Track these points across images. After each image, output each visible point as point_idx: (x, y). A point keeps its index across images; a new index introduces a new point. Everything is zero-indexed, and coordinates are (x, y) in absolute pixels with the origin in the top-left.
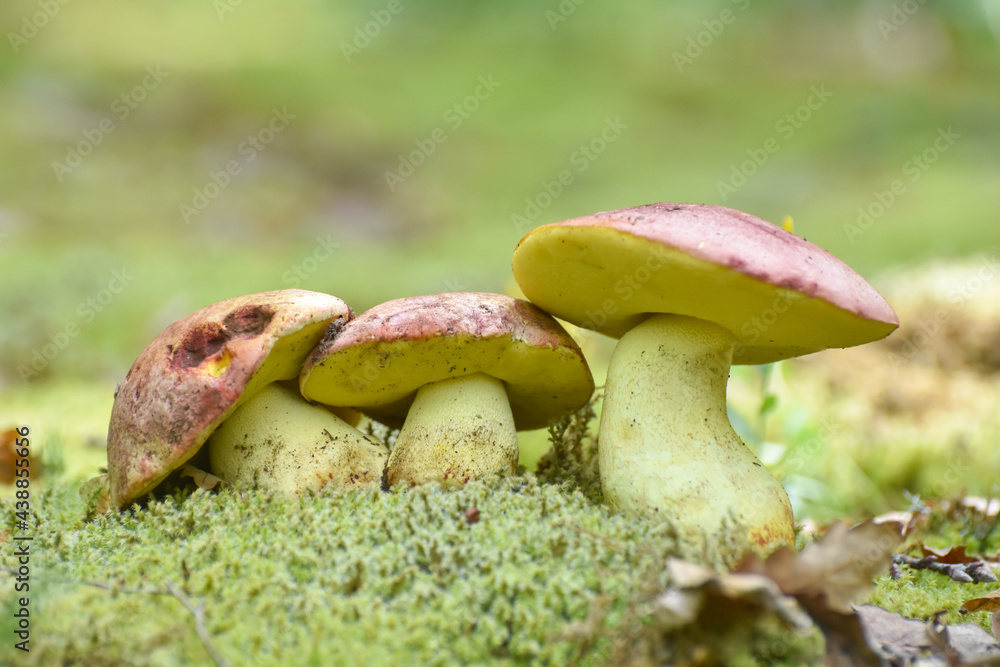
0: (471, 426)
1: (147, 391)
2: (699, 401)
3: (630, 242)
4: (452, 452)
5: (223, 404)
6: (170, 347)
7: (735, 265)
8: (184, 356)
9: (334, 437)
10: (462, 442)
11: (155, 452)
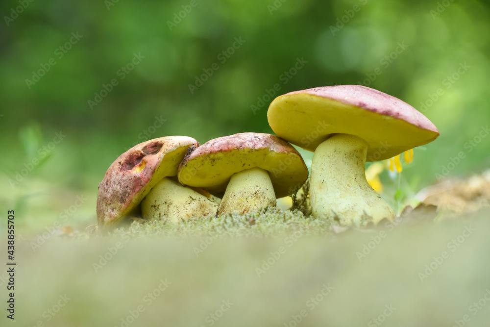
0: (254, 190)
1: (111, 182)
2: (352, 171)
3: (315, 99)
4: (246, 202)
5: (142, 184)
6: (120, 163)
7: (361, 106)
8: (126, 166)
9: (194, 198)
10: (250, 197)
11: (115, 208)
